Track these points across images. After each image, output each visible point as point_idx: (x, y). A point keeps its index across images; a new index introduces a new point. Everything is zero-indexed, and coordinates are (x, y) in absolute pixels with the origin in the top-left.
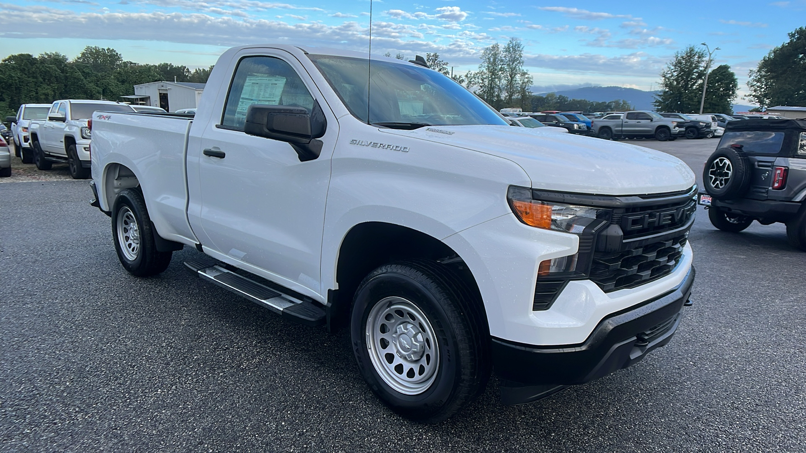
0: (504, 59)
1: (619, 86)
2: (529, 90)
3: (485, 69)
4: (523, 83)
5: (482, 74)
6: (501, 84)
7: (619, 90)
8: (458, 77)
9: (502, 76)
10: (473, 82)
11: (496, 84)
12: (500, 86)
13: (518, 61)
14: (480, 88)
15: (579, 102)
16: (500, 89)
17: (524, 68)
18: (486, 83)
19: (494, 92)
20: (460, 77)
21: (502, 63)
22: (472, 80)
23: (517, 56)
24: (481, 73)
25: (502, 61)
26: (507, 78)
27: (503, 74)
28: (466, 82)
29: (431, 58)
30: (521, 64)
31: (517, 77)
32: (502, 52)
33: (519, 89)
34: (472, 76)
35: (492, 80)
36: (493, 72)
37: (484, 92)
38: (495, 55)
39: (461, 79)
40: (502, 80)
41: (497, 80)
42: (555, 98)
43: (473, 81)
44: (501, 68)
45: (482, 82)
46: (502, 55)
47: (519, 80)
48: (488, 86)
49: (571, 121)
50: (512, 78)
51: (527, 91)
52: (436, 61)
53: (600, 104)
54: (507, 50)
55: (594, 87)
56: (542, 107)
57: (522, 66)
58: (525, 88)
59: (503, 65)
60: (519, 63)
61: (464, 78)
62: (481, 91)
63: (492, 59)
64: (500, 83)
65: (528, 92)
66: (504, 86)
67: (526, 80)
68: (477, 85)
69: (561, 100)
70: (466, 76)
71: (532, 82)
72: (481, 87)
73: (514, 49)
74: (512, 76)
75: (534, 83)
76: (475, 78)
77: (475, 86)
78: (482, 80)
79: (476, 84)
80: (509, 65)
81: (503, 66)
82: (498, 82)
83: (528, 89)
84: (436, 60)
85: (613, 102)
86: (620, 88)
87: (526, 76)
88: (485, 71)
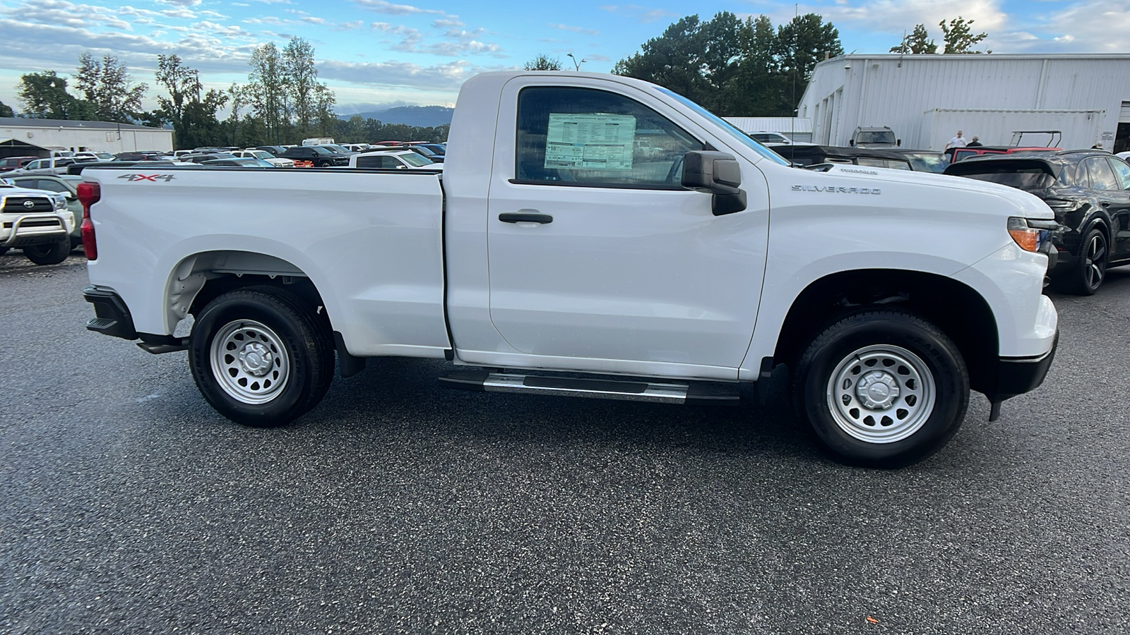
0: (286, 66)
1: (442, 106)
2: (332, 112)
3: (258, 81)
4: (321, 102)
5: (256, 88)
6: (287, 103)
7: (442, 110)
8: (217, 93)
9: (288, 91)
10: (242, 101)
11: (279, 103)
12: (287, 106)
13: (309, 70)
14: (254, 109)
15: (398, 128)
16: (286, 111)
17: (321, 81)
18: (264, 101)
19: (278, 115)
20: (220, 92)
21: (284, 73)
22: (241, 97)
23: (307, 63)
24: (253, 87)
25: (284, 69)
26: (296, 94)
27: (288, 88)
28: (232, 100)
29: (166, 63)
30: (314, 74)
31: (310, 93)
32: (281, 56)
33: (317, 110)
34: (240, 90)
35: (272, 98)
36: (272, 86)
37: (262, 115)
38: (271, 60)
39: (223, 95)
40: (289, 98)
41: (280, 97)
42: (363, 122)
43: (243, 98)
44: (284, 78)
45: (256, 100)
46: (282, 60)
47: (315, 97)
48: (267, 106)
49: (438, 155)
50: (303, 94)
51: (329, 113)
52: (177, 68)
53: (424, 130)
54: (291, 52)
55: (410, 107)
56: (347, 136)
57: (315, 78)
58: (325, 108)
59: (286, 75)
60: (311, 72)
61: (227, 94)
62: (257, 114)
63: (268, 66)
64: (285, 102)
65: (331, 114)
66: (292, 106)
67: (325, 97)
68: (250, 105)
69: (372, 125)
70: (231, 91)
71: (334, 100)
72: (256, 107)
73: (299, 52)
74: (303, 91)
75: (336, 101)
76: (245, 94)
77: (247, 106)
78: (257, 97)
79: (247, 103)
80: (295, 75)
81: (287, 77)
82: (283, 100)
83: (330, 111)
84: (177, 66)
85: (441, 127)
86: (443, 108)
87: (325, 91)
88: (260, 84)
